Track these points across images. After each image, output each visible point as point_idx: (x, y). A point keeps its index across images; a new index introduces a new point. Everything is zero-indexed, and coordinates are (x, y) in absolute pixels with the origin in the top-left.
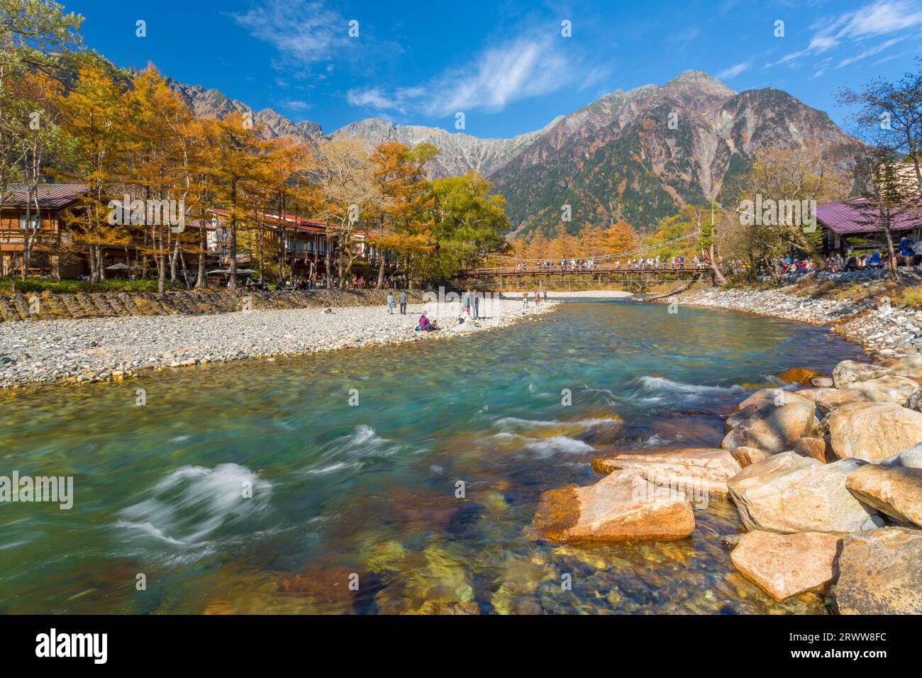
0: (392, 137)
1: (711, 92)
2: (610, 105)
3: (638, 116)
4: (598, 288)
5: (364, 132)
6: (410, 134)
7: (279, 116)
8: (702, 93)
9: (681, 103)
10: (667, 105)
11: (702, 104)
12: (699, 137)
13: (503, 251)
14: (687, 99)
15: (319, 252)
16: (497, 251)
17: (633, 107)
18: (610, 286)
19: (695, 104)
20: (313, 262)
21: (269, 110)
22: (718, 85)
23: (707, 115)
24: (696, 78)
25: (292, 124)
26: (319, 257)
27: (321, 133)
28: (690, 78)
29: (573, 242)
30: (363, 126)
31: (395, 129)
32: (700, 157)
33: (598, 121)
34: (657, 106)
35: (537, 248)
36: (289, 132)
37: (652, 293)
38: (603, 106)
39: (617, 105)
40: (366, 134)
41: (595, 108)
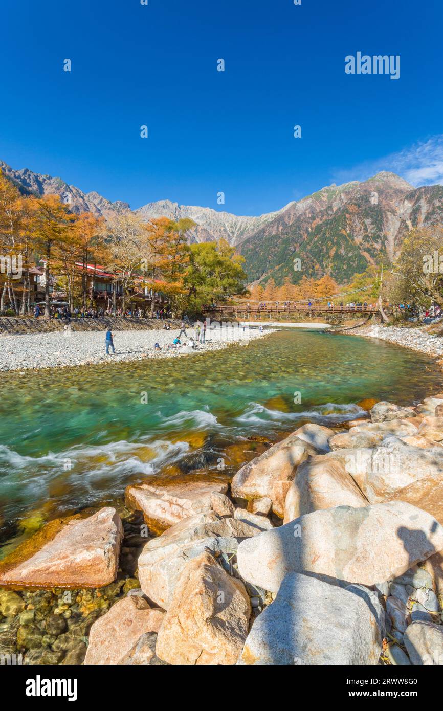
0: (177, 213)
1: (397, 187)
2: (327, 195)
3: (346, 203)
4: (309, 321)
5: (158, 209)
6: (189, 212)
7: (101, 197)
8: (391, 188)
10: (366, 196)
11: (391, 196)
12: (387, 218)
13: (243, 295)
16: (238, 294)
17: (343, 197)
18: (317, 320)
19: (386, 195)
21: (94, 193)
22: (403, 183)
23: (394, 203)
24: (387, 177)
25: (110, 203)
27: (129, 209)
28: (383, 177)
29: (295, 289)
30: (158, 206)
31: (180, 208)
32: (388, 233)
33: (318, 206)
34: (359, 196)
35: (270, 292)
36: (108, 208)
37: (344, 326)
38: (322, 195)
39: (332, 195)
40: (160, 211)
41: (316, 197)
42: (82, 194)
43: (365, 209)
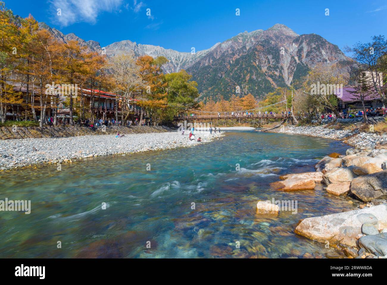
0: (136, 50)
1: (287, 34)
2: (242, 38)
3: (255, 44)
4: (239, 126)
5: (121, 47)
6: (145, 49)
7: (77, 37)
8: (284, 35)
9: (274, 39)
10: (268, 40)
11: (284, 40)
12: (282, 55)
13: (196, 108)
14: (277, 37)
15: (107, 107)
16: (193, 108)
17: (253, 40)
18: (244, 125)
19: (281, 40)
20: (105, 112)
21: (72, 34)
22: (291, 31)
23: (286, 45)
24: (281, 27)
25: (84, 41)
26: (107, 110)
27: (99, 47)
28: (278, 27)
29: (227, 103)
30: (121, 44)
31: (138, 46)
32: (283, 64)
33: (236, 46)
34: (263, 40)
35: (210, 106)
36: (83, 45)
37: (264, 128)
38: (239, 39)
39: (245, 39)
40: (123, 48)
41: (235, 39)
42: (62, 35)
43: (268, 49)
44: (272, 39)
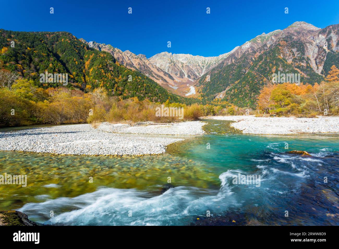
0: (171, 58)
1: (308, 29)
2: (260, 39)
3: (276, 41)
6: (178, 57)
8: (305, 30)
9: (296, 34)
10: (290, 35)
11: (306, 34)
12: (307, 47)
14: (299, 33)
17: (273, 38)
19: (303, 34)
21: (127, 51)
22: (312, 26)
23: (309, 38)
24: (300, 24)
25: (136, 55)
27: (146, 58)
28: (298, 25)
31: (173, 55)
32: (309, 56)
33: (256, 46)
34: (285, 36)
36: (134, 58)
38: (257, 40)
39: (264, 39)
40: (162, 58)
41: (254, 41)
42: (121, 52)
43: (291, 43)
44: (293, 35)
